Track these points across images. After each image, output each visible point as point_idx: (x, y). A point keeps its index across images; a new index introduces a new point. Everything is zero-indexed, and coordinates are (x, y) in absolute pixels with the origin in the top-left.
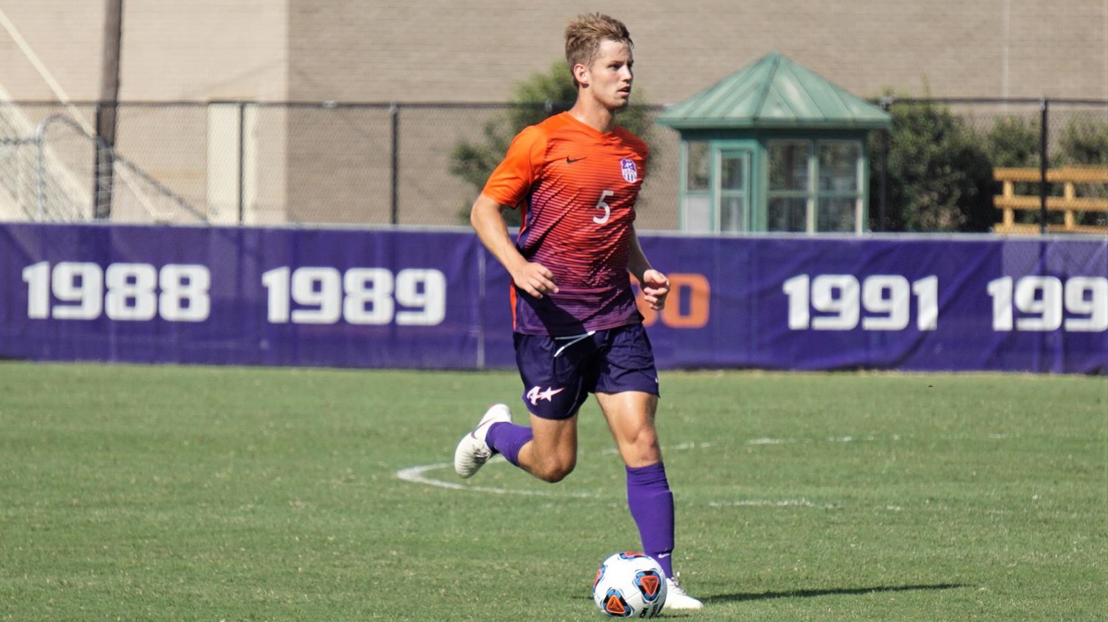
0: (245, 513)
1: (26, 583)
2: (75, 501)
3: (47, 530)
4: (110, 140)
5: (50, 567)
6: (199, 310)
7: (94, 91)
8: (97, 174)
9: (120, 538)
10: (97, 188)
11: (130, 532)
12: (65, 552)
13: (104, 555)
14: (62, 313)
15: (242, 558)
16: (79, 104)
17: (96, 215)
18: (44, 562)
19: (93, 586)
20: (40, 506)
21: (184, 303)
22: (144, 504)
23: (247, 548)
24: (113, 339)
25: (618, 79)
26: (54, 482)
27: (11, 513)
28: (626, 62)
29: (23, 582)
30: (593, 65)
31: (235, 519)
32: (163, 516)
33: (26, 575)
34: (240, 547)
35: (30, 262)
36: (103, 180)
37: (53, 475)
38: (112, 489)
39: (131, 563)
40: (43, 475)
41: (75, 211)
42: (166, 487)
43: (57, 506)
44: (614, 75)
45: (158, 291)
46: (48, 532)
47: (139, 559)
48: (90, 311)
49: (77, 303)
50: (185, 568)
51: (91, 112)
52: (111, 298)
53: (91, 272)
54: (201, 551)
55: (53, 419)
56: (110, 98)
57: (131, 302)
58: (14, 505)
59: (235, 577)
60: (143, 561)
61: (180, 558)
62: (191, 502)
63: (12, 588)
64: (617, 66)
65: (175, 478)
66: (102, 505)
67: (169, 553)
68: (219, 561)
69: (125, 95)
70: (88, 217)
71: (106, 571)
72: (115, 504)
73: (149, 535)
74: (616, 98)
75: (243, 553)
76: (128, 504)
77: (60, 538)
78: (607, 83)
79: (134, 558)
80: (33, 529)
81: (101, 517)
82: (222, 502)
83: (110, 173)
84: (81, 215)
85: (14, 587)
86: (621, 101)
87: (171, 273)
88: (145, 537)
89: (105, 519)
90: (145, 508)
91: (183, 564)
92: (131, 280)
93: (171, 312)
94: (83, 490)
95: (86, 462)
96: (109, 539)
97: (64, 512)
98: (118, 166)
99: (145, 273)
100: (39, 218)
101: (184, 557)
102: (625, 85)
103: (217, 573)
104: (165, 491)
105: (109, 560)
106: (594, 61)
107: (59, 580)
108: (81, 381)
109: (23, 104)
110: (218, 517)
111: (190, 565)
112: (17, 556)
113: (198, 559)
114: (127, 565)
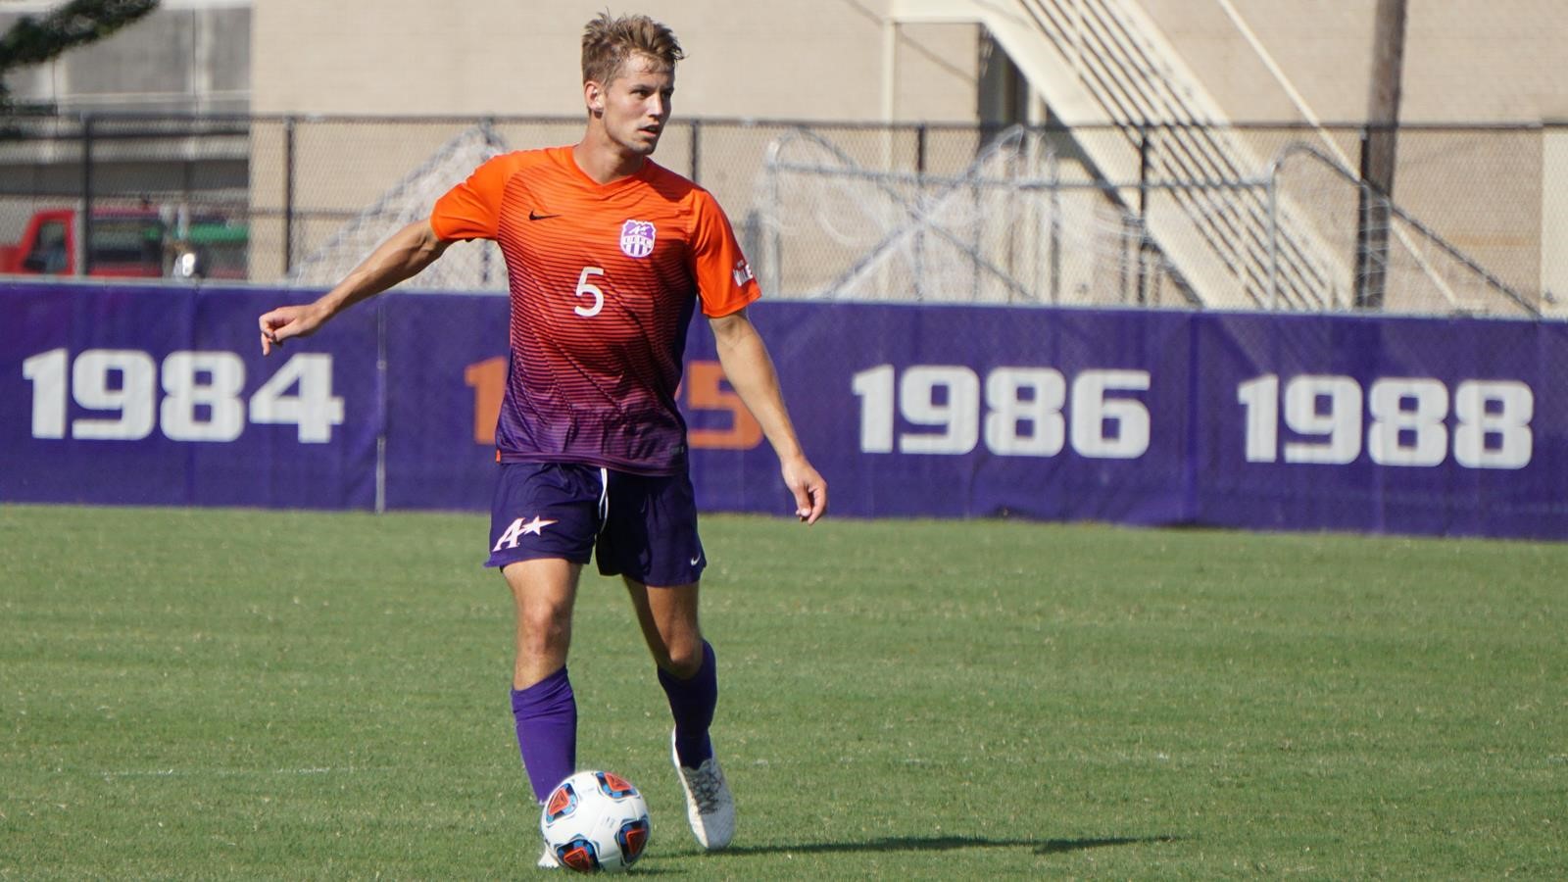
0: (1556, 766)
1: (1201, 866)
2: (1288, 743)
3: (1240, 786)
4: (1383, 185)
5: (1239, 842)
6: (1516, 452)
7: (1358, 107)
8: (1362, 236)
9: (1355, 799)
10: (1361, 258)
11: (1371, 792)
12: (1265, 820)
13: (1326, 826)
14: (1297, 453)
15: (1545, 835)
16: (1332, 127)
17: (1359, 301)
18: (1231, 836)
19: (1306, 873)
20: (1233, 750)
21: (1493, 441)
22: (1396, 749)
23: (1554, 819)
24: (1379, 496)
25: (641, 113)
26: (1258, 713)
27: (1185, 759)
28: (658, 89)
29: (1196, 865)
30: (611, 86)
31: (1538, 776)
32: (1424, 768)
33: (1202, 854)
34: (1543, 817)
35: (1251, 373)
36: (1371, 247)
37: (1257, 702)
38: (1347, 725)
39: (1367, 839)
40: (1242, 702)
41: (1326, 297)
42: (1435, 722)
43: (1259, 749)
44: (638, 105)
45: (1451, 421)
46: (1242, 790)
47: (1381, 831)
48: (1342, 451)
49: (1324, 439)
50: (1453, 847)
51: (1354, 139)
52: (1376, 432)
53: (1344, 391)
54: (1479, 822)
55: (1265, 616)
56: (1384, 118)
57: (1407, 438)
58: (1192, 748)
59: (1531, 864)
60: (1387, 836)
61: (1446, 832)
62: (1471, 747)
63: (1179, 874)
64: (645, 92)
65: (1449, 712)
66: (1330, 748)
67: (1429, 826)
68: (1507, 839)
69: (1407, 113)
70: (1346, 304)
71: (1327, 851)
72: (1350, 747)
73: (1401, 796)
74: (634, 140)
75: (1547, 827)
76: (1371, 748)
77: (1260, 799)
78: (628, 116)
79: (1373, 831)
80: (1220, 785)
81: (1326, 768)
82: (1521, 749)
83: (1383, 235)
84: (1335, 301)
85: (1182, 872)
86: (643, 145)
87: (1471, 395)
88: (1393, 800)
89: (1332, 771)
90: (1397, 755)
91: (1450, 843)
92: (1408, 404)
93: (1471, 453)
94: (1303, 725)
95: (1312, 683)
96: (1337, 802)
97: (1269, 758)
98: (1394, 224)
99: (1431, 394)
100: (1268, 304)
101: (1452, 831)
102: (651, 122)
103: (1502, 857)
104: (1431, 730)
105: (1333, 833)
106: (612, 81)
107: (1252, 862)
108: (1320, 559)
109: (1244, 127)
110: (1510, 771)
111: (1460, 843)
112: (1190, 826)
113: (1475, 834)
114: (1362, 842)
